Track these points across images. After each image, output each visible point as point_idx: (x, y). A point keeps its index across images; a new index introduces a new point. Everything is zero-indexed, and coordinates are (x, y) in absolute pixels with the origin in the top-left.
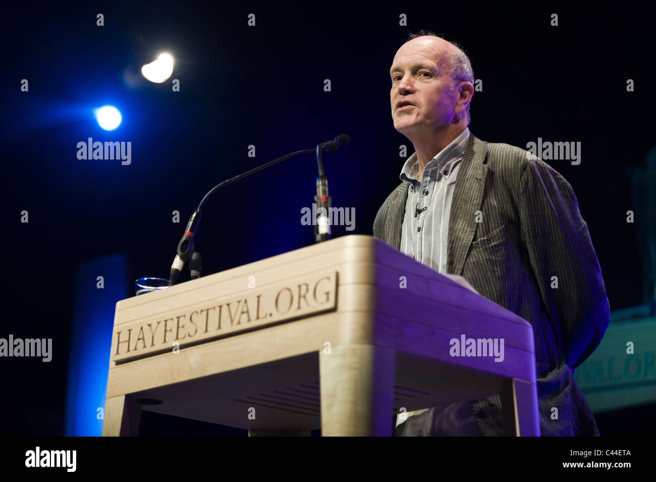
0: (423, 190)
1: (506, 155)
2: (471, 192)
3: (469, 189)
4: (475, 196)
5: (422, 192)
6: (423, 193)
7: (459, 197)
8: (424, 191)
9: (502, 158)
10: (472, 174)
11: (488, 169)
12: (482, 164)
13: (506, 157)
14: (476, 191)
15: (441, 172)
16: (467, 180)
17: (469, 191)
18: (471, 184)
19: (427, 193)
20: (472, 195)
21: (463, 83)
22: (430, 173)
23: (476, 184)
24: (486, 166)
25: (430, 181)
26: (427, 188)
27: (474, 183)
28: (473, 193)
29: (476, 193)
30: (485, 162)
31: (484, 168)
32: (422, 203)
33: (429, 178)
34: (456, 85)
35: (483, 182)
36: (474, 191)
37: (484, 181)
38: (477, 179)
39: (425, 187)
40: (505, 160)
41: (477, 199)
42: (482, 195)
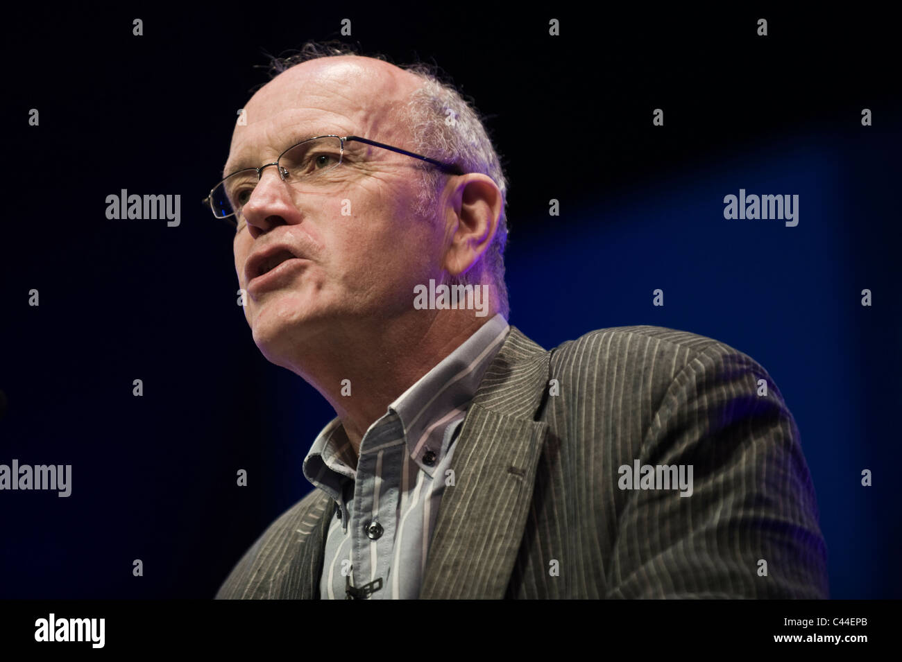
0: (362, 520)
1: (601, 374)
2: (490, 514)
3: (486, 504)
4: (502, 526)
5: (360, 528)
6: (366, 531)
7: (453, 530)
8: (368, 523)
9: (589, 385)
10: (496, 455)
11: (547, 432)
12: (530, 421)
13: (600, 381)
14: (508, 509)
15: (416, 452)
16: (483, 473)
17: (483, 513)
18: (491, 487)
19: (378, 532)
20: (495, 523)
21: (458, 181)
22: (379, 463)
23: (508, 488)
24: (540, 426)
25: (384, 491)
26: (375, 513)
27: (501, 483)
28: (496, 516)
29: (506, 517)
30: (538, 416)
31: (534, 432)
32: (364, 565)
33: (378, 481)
34: (437, 188)
35: (528, 480)
36: (500, 510)
37: (533, 476)
38: (511, 470)
39: (369, 509)
40: (599, 391)
41: (507, 537)
42: (523, 522)
